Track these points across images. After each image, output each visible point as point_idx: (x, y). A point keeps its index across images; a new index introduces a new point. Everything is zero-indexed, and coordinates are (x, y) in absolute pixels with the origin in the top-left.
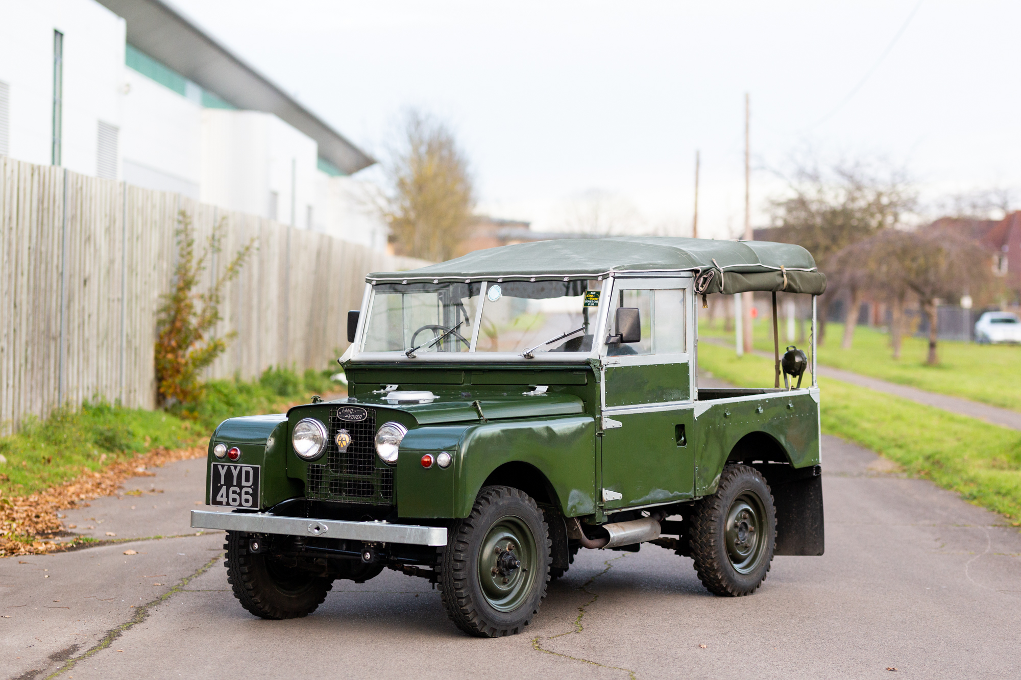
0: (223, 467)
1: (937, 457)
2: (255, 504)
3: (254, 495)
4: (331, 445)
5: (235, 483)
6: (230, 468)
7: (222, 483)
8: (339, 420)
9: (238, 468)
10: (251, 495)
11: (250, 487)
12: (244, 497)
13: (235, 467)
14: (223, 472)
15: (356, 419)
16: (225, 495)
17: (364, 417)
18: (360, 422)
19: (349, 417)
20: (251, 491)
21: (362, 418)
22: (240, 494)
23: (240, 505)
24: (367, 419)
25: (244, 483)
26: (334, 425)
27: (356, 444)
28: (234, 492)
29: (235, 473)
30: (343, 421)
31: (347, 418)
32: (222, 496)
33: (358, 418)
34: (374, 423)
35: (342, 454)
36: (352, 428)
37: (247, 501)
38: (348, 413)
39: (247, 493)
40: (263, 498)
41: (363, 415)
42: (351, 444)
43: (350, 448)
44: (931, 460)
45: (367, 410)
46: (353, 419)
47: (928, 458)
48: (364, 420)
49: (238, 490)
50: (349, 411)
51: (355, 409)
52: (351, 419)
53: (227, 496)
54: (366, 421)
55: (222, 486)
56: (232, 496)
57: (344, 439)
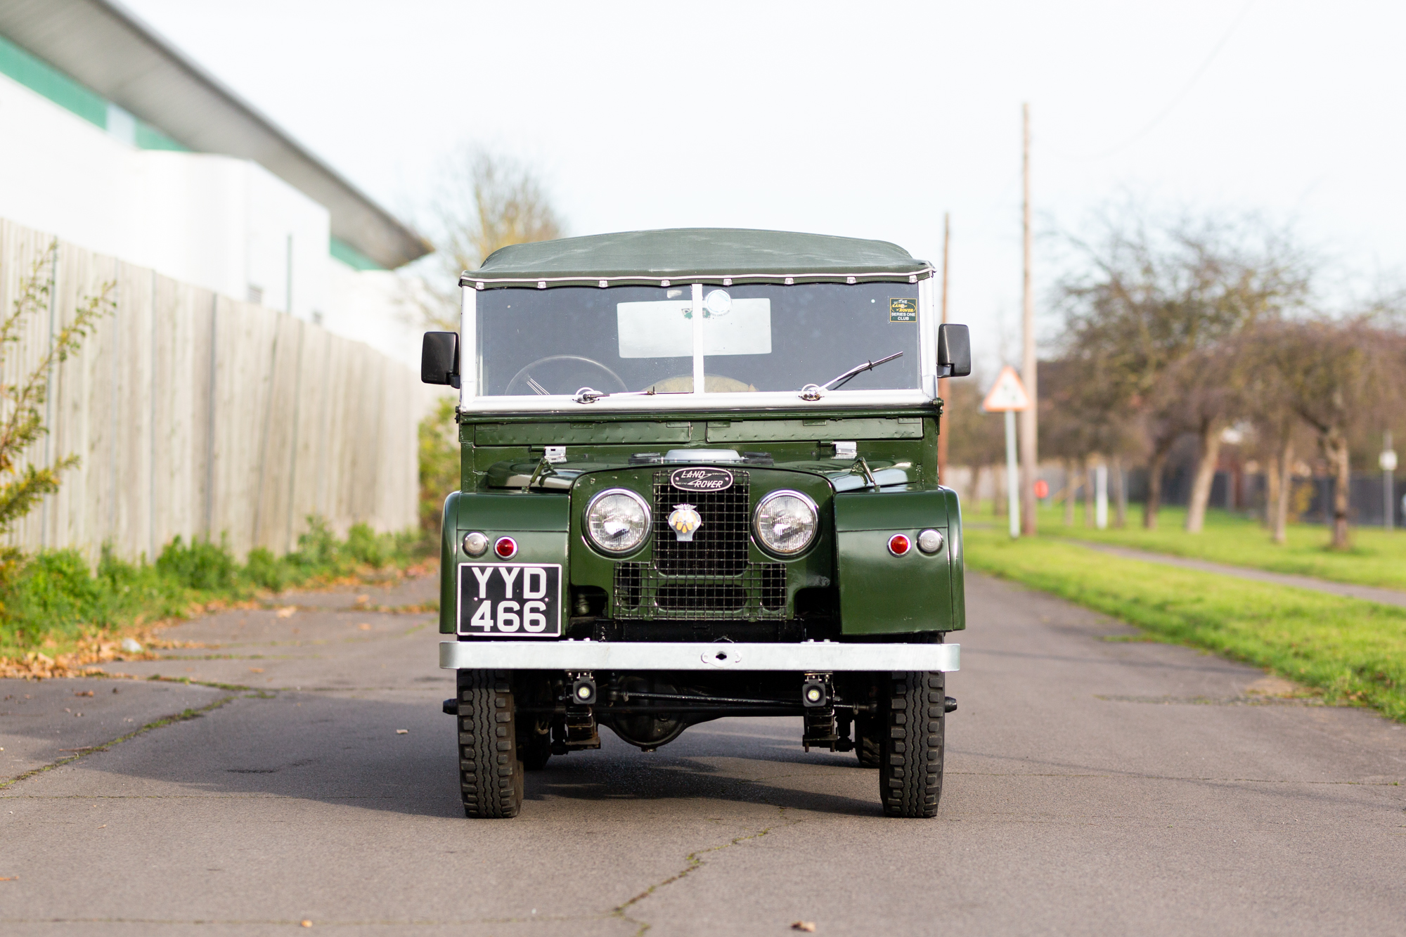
0: (483, 570)
1: (1379, 668)
2: (551, 627)
3: (550, 613)
4: (662, 531)
5: (509, 594)
6: (498, 570)
7: (483, 594)
8: (674, 489)
9: (515, 572)
10: (542, 612)
11: (542, 600)
12: (528, 616)
13: (509, 570)
14: (483, 580)
15: (710, 488)
16: (488, 615)
17: (726, 483)
18: (718, 492)
19: (696, 485)
20: (542, 607)
21: (722, 486)
22: (520, 613)
23: (521, 629)
24: (732, 486)
25: (527, 594)
26: (664, 499)
27: (711, 527)
28: (508, 610)
29: (509, 580)
30: (681, 491)
31: (692, 487)
32: (482, 618)
33: (716, 486)
34: (746, 492)
35: (683, 544)
36: (702, 502)
37: (535, 623)
38: (695, 478)
39: (533, 610)
40: (566, 616)
41: (725, 481)
42: (700, 528)
43: (699, 534)
45: (732, 472)
46: (706, 488)
48: (727, 489)
49: (516, 606)
50: (696, 474)
51: (707, 472)
52: (700, 488)
53: (494, 616)
54: (730, 489)
55: (481, 601)
56: (502, 616)
57: (686, 519)
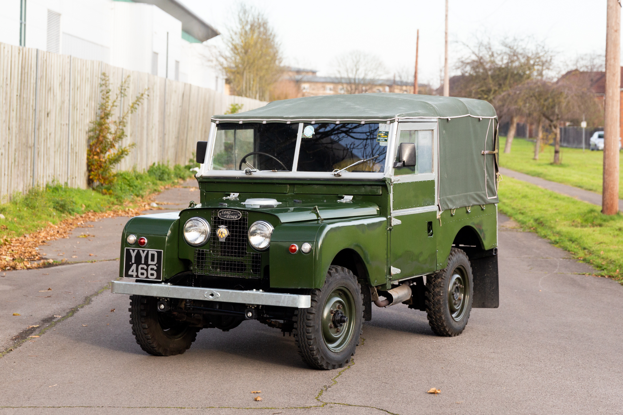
0: (134, 250)
1: (541, 219)
2: (158, 277)
3: (158, 271)
4: (213, 236)
5: (143, 262)
6: (139, 251)
7: (133, 261)
8: (219, 219)
9: (146, 252)
10: (155, 270)
11: (155, 265)
12: (150, 272)
13: (143, 251)
14: (133, 255)
15: (232, 219)
16: (135, 270)
17: (239, 217)
18: (236, 220)
19: (227, 217)
20: (155, 268)
21: (237, 218)
22: (147, 270)
23: (147, 277)
24: (241, 218)
25: (150, 262)
26: (215, 222)
27: (232, 236)
28: (142, 269)
29: (143, 255)
30: (222, 219)
31: (226, 218)
32: (133, 271)
33: (235, 218)
34: (247, 221)
35: (222, 242)
36: (229, 225)
37: (152, 275)
38: (227, 214)
39: (152, 269)
40: (164, 273)
41: (238, 216)
42: (229, 236)
43: (228, 238)
44: (538, 221)
45: (241, 212)
46: (231, 219)
47: (536, 220)
49: (145, 267)
50: (227, 212)
51: (232, 211)
52: (229, 218)
53: (137, 271)
54: (240, 220)
55: (133, 264)
56: (140, 271)
57: (223, 232)
